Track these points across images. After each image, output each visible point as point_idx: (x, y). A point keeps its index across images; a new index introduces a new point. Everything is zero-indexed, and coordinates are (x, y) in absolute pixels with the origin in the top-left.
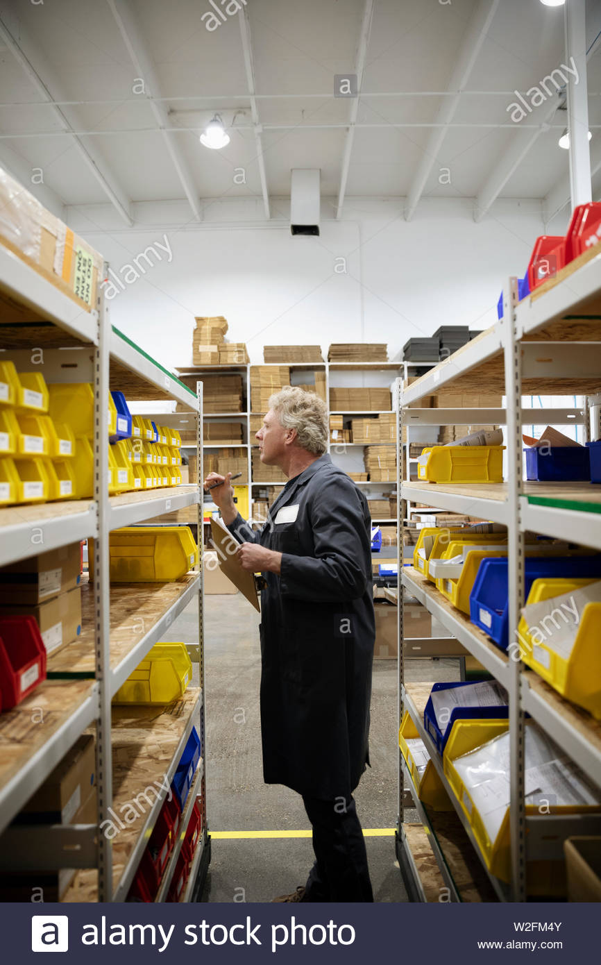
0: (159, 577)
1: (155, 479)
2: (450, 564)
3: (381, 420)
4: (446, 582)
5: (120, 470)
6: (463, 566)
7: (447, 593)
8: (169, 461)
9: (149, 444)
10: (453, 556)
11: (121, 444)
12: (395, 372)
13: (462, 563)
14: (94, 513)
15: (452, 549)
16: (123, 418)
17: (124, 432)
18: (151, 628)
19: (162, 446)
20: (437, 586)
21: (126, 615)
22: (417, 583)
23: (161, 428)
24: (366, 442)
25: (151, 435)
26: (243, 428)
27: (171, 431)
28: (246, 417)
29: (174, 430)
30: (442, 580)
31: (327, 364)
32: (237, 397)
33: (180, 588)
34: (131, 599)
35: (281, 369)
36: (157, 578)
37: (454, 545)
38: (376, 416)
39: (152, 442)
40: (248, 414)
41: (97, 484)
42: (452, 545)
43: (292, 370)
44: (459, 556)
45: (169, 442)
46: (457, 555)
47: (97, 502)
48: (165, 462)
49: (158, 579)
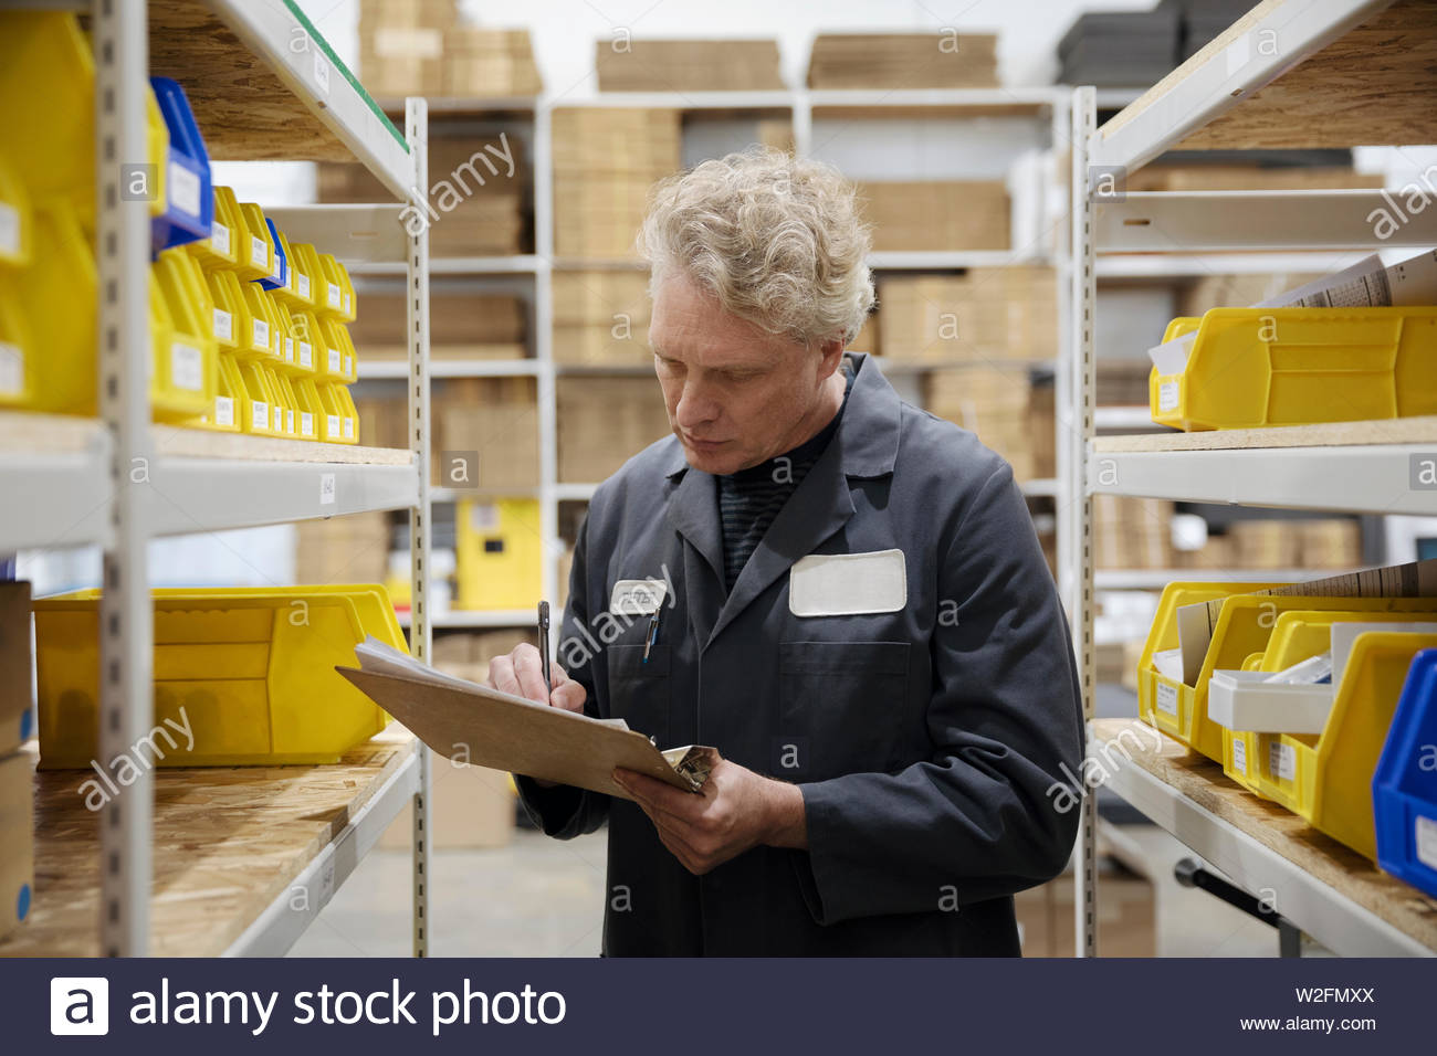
0: (283, 747)
1: (278, 409)
2: (1286, 685)
3: (976, 284)
4: (1269, 744)
5: (178, 344)
6: (1336, 691)
7: (1277, 779)
8: (319, 358)
9: (258, 288)
10: (1290, 662)
11: (177, 261)
12: (1024, 127)
13: (1327, 680)
14: (103, 465)
15: (1286, 642)
16: (188, 167)
17: (187, 215)
18: (275, 895)
19: (296, 307)
20: (1226, 772)
21: (184, 860)
22: (1151, 768)
23: (292, 247)
24: (927, 357)
25: (261, 256)
26: (525, 311)
27: (324, 262)
28: (530, 276)
29: (332, 261)
30: (1253, 741)
31: (802, 101)
32: (503, 209)
33: (358, 779)
34: (196, 815)
35: (653, 115)
36: (277, 750)
37: (1294, 625)
38: (959, 273)
39: (268, 285)
40: (541, 262)
41: (109, 364)
42: (1287, 627)
43: (689, 119)
44: (1316, 659)
45: (320, 296)
46: (1311, 656)
47: (114, 426)
48: (306, 360)
49: (283, 755)
